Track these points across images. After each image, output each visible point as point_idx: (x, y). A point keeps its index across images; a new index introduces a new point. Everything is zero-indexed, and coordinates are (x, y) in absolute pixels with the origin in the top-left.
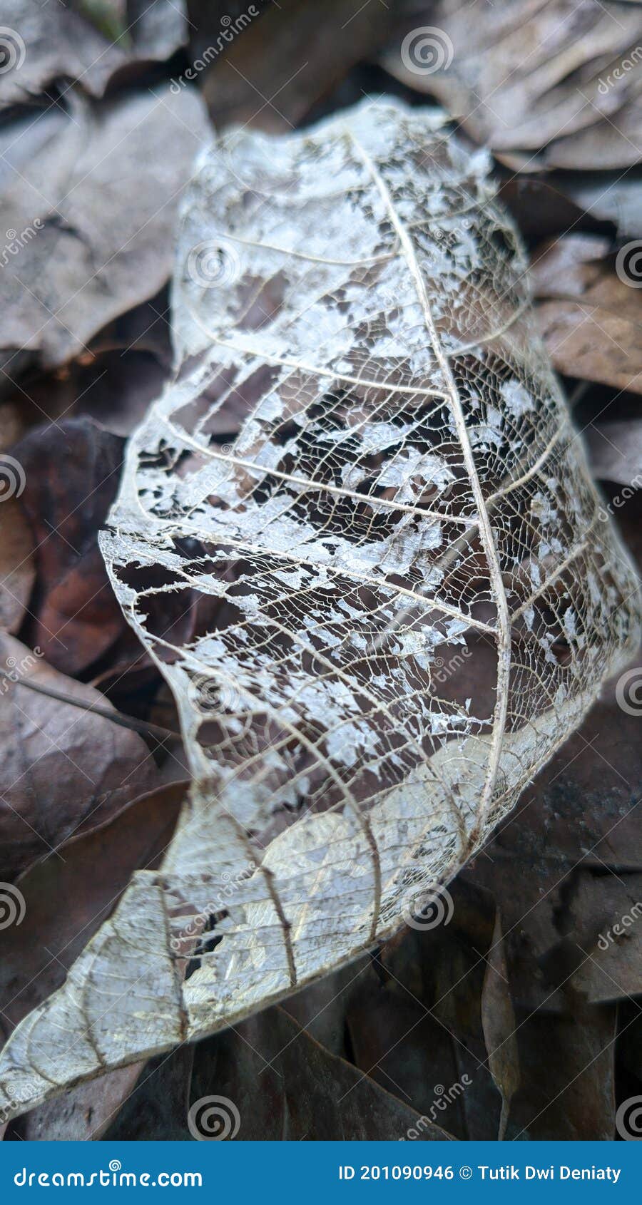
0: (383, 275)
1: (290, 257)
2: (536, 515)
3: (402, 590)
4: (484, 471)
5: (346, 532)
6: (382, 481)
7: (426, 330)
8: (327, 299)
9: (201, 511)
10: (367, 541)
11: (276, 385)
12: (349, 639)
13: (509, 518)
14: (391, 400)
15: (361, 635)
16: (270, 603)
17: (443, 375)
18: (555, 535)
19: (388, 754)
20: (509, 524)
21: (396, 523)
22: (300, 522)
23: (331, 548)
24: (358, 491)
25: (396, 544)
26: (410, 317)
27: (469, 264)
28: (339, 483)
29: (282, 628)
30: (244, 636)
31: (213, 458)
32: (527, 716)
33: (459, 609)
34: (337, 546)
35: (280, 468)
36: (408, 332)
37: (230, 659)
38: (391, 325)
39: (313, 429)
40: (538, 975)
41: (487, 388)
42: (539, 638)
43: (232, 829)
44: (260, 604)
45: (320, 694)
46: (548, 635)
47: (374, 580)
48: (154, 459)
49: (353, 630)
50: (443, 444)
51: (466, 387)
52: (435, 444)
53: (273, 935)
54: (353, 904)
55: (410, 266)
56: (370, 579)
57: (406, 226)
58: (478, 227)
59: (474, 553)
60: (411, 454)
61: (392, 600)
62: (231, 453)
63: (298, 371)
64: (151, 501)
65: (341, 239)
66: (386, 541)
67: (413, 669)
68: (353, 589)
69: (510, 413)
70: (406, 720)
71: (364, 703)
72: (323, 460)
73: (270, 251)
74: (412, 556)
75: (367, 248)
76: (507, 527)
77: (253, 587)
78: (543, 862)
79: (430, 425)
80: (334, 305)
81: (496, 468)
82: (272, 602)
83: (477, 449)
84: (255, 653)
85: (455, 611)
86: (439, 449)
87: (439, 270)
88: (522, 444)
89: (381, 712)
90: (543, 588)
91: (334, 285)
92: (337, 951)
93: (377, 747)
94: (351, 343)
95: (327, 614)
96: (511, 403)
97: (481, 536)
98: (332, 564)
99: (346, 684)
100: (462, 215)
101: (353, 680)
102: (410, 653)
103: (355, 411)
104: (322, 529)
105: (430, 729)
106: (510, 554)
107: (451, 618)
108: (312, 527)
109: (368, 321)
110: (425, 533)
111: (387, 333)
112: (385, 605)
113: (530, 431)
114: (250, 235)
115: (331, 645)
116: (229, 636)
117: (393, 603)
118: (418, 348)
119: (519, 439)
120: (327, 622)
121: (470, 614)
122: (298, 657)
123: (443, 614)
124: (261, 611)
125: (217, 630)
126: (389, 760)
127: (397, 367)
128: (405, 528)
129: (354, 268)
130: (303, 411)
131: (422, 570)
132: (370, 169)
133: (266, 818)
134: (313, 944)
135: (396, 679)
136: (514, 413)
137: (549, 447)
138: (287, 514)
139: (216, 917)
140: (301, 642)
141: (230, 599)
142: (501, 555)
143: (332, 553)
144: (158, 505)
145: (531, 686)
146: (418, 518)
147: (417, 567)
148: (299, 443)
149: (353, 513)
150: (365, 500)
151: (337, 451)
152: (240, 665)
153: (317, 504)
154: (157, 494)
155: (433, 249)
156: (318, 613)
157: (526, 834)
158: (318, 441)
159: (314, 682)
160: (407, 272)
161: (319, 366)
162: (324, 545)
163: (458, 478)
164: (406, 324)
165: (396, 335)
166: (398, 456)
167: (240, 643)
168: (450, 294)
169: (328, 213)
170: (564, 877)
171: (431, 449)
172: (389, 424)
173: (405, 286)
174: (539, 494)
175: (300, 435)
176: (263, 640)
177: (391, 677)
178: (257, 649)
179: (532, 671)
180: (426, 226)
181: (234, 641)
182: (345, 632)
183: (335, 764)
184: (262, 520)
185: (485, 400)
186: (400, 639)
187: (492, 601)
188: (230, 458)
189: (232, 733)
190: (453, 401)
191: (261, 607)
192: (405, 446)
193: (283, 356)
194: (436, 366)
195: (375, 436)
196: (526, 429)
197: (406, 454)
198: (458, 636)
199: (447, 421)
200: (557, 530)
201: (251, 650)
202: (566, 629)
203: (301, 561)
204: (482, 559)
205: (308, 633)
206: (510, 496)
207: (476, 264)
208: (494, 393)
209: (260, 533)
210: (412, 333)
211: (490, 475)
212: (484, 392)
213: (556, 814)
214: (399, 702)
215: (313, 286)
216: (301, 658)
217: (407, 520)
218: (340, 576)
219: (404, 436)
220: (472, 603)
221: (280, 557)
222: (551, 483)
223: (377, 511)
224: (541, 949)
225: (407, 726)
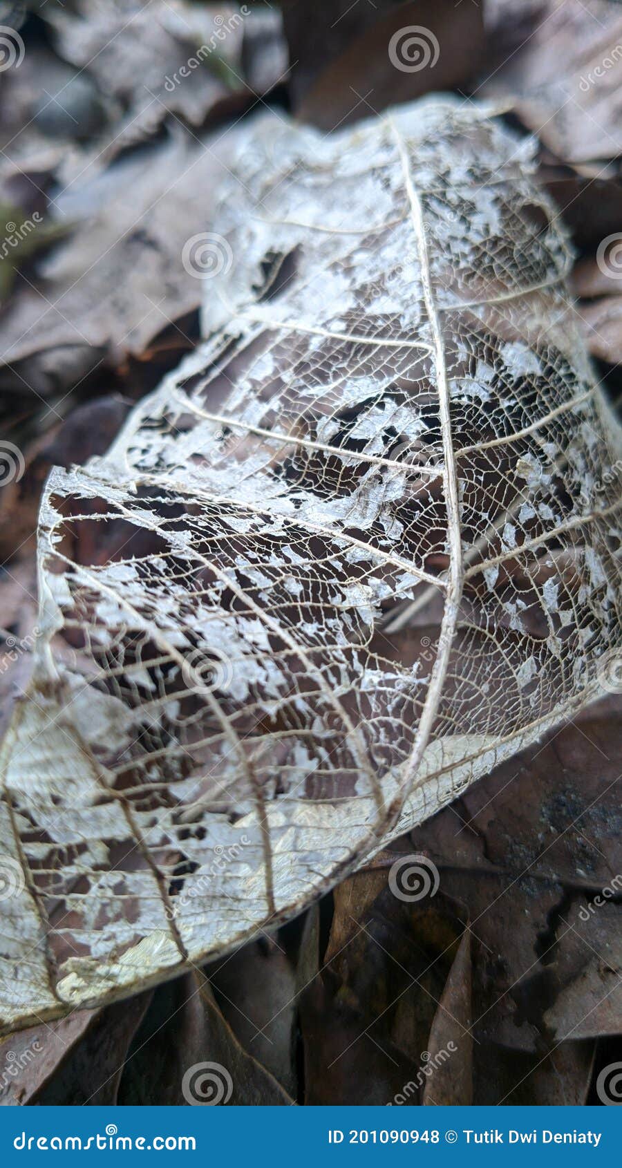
0: (390, 238)
1: (308, 231)
2: (522, 476)
3: (357, 542)
4: (461, 422)
5: (317, 488)
6: (356, 433)
7: (421, 284)
8: (334, 266)
9: (183, 467)
10: (336, 497)
11: (271, 346)
12: (282, 582)
13: (484, 472)
14: (376, 353)
15: (297, 581)
16: (204, 539)
17: (431, 327)
18: (546, 501)
19: (292, 698)
20: (482, 478)
21: (363, 475)
22: (275, 479)
23: (297, 503)
24: (330, 444)
25: (362, 498)
26: (409, 274)
27: (487, 230)
28: (314, 437)
29: (208, 564)
30: (162, 566)
31: (206, 419)
32: (478, 683)
33: (413, 563)
34: (304, 501)
35: (261, 426)
36: (404, 288)
37: (137, 585)
38: (389, 284)
39: (297, 384)
40: (511, 1007)
41: (482, 344)
42: (504, 601)
43: (74, 742)
44: (192, 540)
45: (228, 628)
46: (519, 601)
47: (330, 531)
48: (155, 424)
49: (290, 574)
50: (420, 394)
51: (455, 340)
52: (412, 395)
53: (147, 886)
54: (238, 862)
55: (415, 228)
56: (326, 530)
57: (420, 192)
58: (505, 200)
59: (434, 503)
60: (387, 406)
61: (344, 552)
62: (221, 412)
63: (295, 332)
64: (137, 457)
65: (359, 211)
66: (353, 495)
67: (354, 623)
68: (304, 538)
69: (508, 372)
70: (324, 667)
71: (277, 643)
72: (301, 414)
73: (292, 226)
74: (377, 509)
75: (379, 216)
76: (478, 481)
77: (191, 524)
78: (532, 880)
79: (410, 376)
80: (340, 270)
81: (475, 422)
82: (207, 539)
83: (456, 400)
84: (168, 583)
85: (408, 565)
86: (415, 400)
87: (448, 233)
88: (517, 403)
89: (295, 656)
90: (518, 550)
91: (343, 253)
92: (232, 922)
93: (280, 688)
94: (350, 303)
95: (266, 558)
96: (511, 363)
97: (445, 485)
98: (293, 515)
99: (264, 623)
100: (487, 187)
101: (274, 623)
102: (352, 605)
103: (340, 366)
104: (295, 485)
105: (359, 683)
106: (478, 508)
107: (403, 572)
108: (285, 484)
109: (368, 283)
110: (388, 484)
111: (385, 292)
112: (335, 555)
113: (531, 393)
114: (277, 215)
115: (259, 586)
116: (145, 565)
117: (345, 554)
118: (410, 302)
119: (513, 397)
120: (261, 564)
121: (423, 567)
122: (217, 592)
123: (396, 567)
124: (191, 546)
125: (134, 557)
126: (293, 704)
127: (389, 323)
128: (369, 479)
129: (366, 236)
130: (291, 369)
131: (385, 525)
132: (399, 147)
133: (119, 736)
134: (196, 905)
135: (330, 629)
136: (512, 373)
137: (553, 414)
138: (263, 470)
139: (75, 850)
140: (226, 579)
141: (160, 532)
142: (465, 508)
143: (297, 507)
144: (143, 461)
145: (486, 650)
146: (384, 469)
147: (381, 522)
148: (283, 399)
149: (325, 468)
150: (335, 452)
151: (316, 405)
152: (146, 591)
153: (293, 460)
154: (144, 451)
155: (447, 214)
156: (254, 555)
157: (517, 847)
158: (301, 396)
159: (225, 617)
160: (412, 233)
161: (314, 326)
162: (291, 500)
163: (430, 427)
164: (403, 282)
165: (392, 293)
166: (374, 408)
167: (155, 571)
168: (457, 255)
169: (351, 190)
170: (554, 898)
171: (408, 400)
172: (371, 377)
173: (408, 247)
174: (529, 455)
175: (284, 391)
176: (182, 573)
177: (324, 626)
178: (173, 580)
179: (489, 635)
180: (444, 194)
181: (149, 570)
182: (279, 575)
183: (217, 694)
184: (238, 477)
185: (476, 354)
186: (344, 590)
187: (445, 552)
188: (219, 418)
189: (95, 642)
190: (436, 352)
191: (191, 542)
192: (382, 398)
193: (285, 320)
194: (425, 318)
195: (356, 390)
196: (526, 390)
197: (381, 406)
198: (407, 590)
199: (428, 373)
200: (550, 496)
201: (166, 580)
202: (544, 599)
203: (260, 511)
204: (442, 510)
205: (237, 572)
206: (489, 451)
207: (495, 230)
208: (489, 350)
209: (232, 488)
210: (406, 289)
211: (468, 426)
212: (476, 348)
213: (552, 828)
214: (325, 652)
215: (325, 255)
216: (220, 594)
217: (373, 471)
218: (296, 526)
219: (383, 389)
220: (426, 555)
221: (239, 507)
222: (550, 448)
223: (346, 464)
224: (517, 979)
225: (325, 674)
